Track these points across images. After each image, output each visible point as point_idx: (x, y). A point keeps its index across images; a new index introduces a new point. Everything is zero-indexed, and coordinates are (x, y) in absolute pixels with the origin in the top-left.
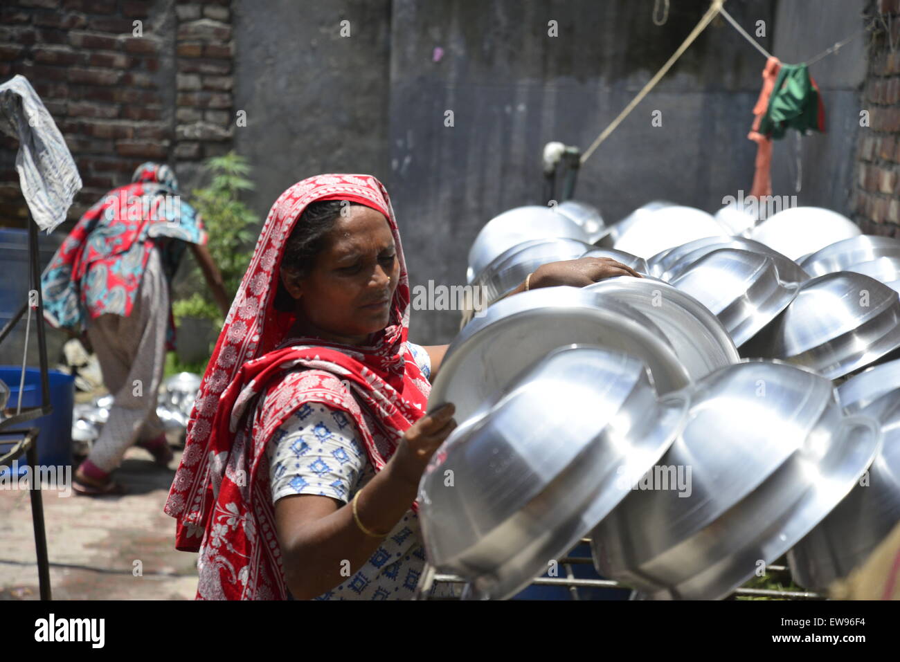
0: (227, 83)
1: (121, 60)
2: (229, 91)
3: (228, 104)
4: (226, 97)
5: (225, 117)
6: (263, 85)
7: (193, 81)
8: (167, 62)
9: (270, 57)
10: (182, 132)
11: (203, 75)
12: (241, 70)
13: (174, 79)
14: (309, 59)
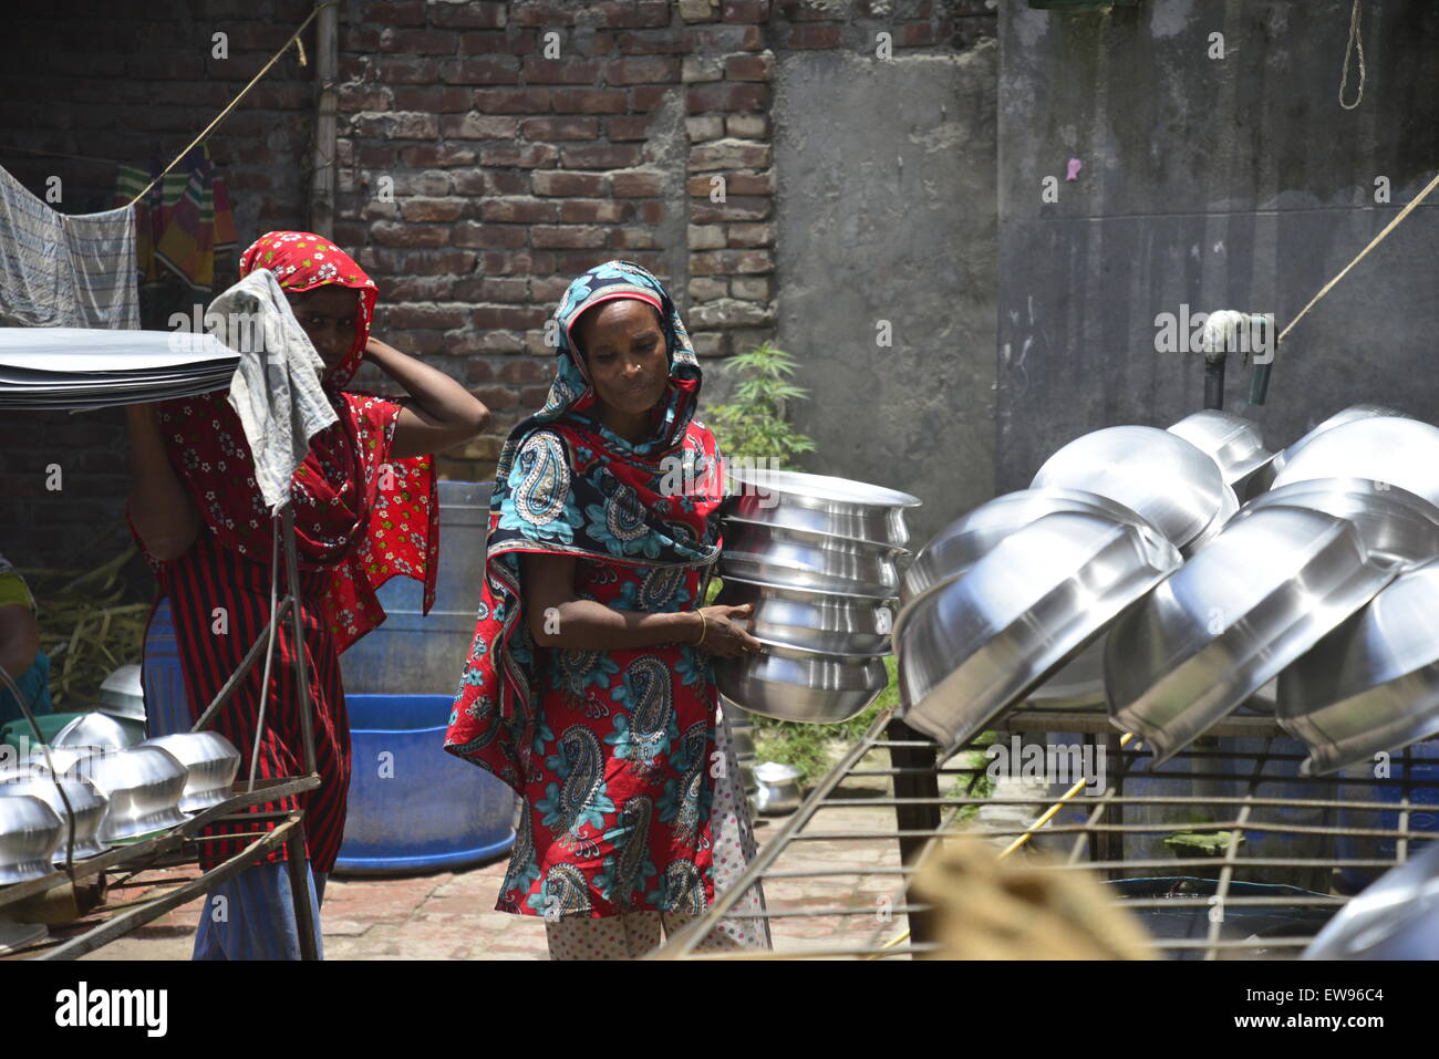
0: (763, 234)
1: (607, 209)
2: (769, 246)
3: (768, 266)
4: (764, 255)
5: (762, 286)
6: (822, 232)
7: (712, 235)
8: (675, 207)
9: (832, 188)
10: (698, 314)
11: (726, 224)
12: (786, 211)
13: (684, 232)
14: (893, 187)
